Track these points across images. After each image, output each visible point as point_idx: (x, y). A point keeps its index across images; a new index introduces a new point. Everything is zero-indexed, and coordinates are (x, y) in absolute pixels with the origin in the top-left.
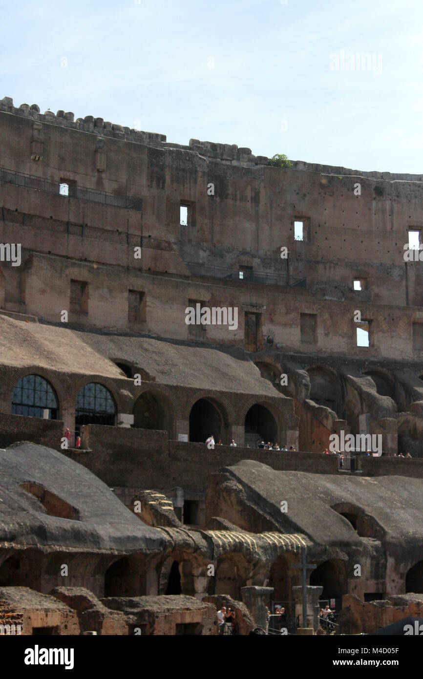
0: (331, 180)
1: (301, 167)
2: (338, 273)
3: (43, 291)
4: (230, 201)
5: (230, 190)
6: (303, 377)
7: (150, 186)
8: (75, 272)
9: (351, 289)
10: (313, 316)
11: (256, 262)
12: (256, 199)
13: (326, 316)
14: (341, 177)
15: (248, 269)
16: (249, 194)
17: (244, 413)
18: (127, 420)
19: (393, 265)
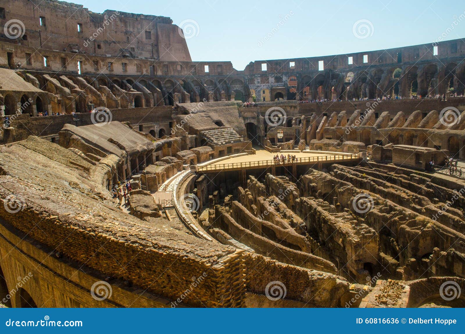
10: (30, 54)
13: (34, 55)
19: (36, 31)
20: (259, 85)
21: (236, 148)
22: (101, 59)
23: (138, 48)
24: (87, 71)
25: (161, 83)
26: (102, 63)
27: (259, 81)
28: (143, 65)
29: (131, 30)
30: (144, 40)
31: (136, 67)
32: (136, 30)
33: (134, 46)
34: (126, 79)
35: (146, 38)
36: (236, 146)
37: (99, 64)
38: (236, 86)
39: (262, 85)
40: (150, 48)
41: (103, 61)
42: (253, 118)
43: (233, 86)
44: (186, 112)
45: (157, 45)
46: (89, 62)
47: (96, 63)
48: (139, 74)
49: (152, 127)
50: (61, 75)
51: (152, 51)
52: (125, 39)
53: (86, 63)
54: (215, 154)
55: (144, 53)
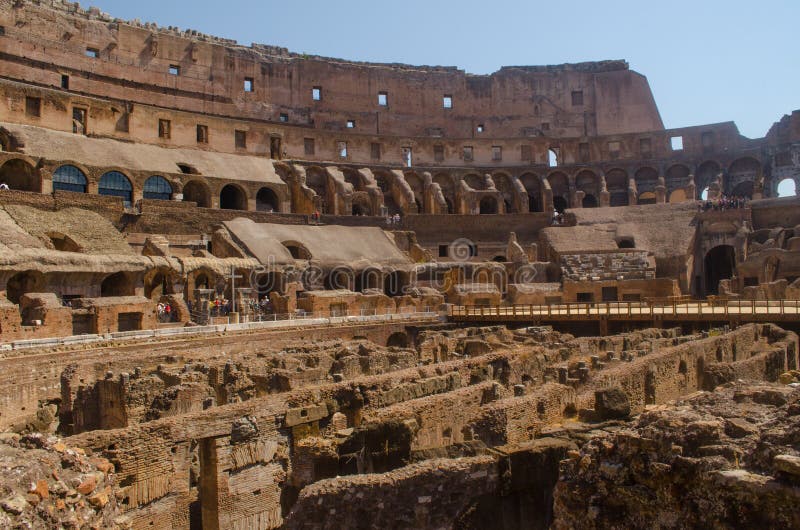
0: (335, 66)
1: (317, 59)
2: (337, 118)
3: (140, 126)
4: (274, 77)
5: (275, 71)
6: (301, 172)
7: (226, 70)
8: (162, 114)
9: (346, 127)
10: (313, 139)
11: (290, 112)
12: (290, 77)
13: (320, 140)
14: (341, 64)
15: (286, 116)
16: (286, 73)
17: (256, 192)
18: (179, 197)
19: (370, 113)
21: (630, 291)
22: (449, 143)
23: (556, 123)
24: (420, 162)
25: (569, 176)
26: (451, 149)
28: (536, 147)
29: (544, 93)
30: (569, 107)
31: (519, 152)
32: (553, 92)
33: (547, 121)
35: (573, 104)
36: (631, 286)
37: (445, 151)
38: (744, 173)
40: (580, 120)
41: (453, 145)
45: (593, 115)
46: (424, 148)
47: (439, 149)
48: (526, 163)
49: (499, 250)
50: (363, 167)
51: (585, 127)
52: (530, 109)
53: (421, 149)
54: (564, 298)
55: (567, 130)
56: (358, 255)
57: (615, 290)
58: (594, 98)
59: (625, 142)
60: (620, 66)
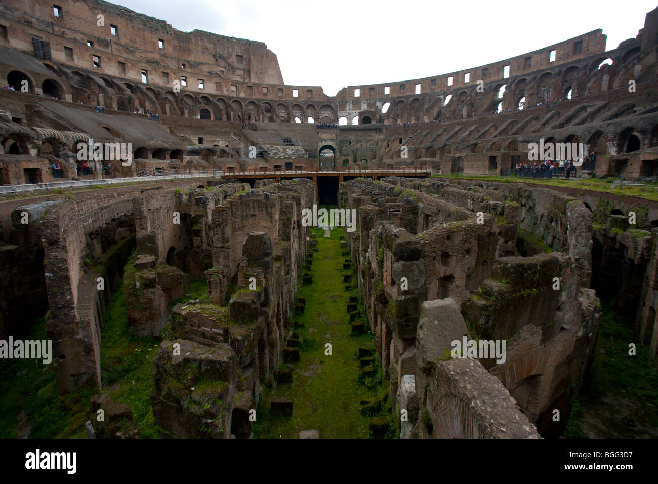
2: (78, 36)
9: (86, 45)
10: (71, 49)
17: (41, 82)
19: (105, 39)
20: (351, 112)
21: (298, 165)
22: (172, 72)
23: (228, 72)
24: (153, 81)
25: (243, 103)
26: (173, 76)
27: (351, 107)
28: (224, 84)
29: (221, 52)
30: (235, 64)
31: (215, 85)
32: (226, 52)
33: (223, 70)
34: (201, 96)
35: (237, 62)
37: (170, 77)
38: (326, 112)
39: (354, 112)
40: (241, 72)
41: (175, 74)
42: (332, 140)
43: (323, 112)
44: (255, 129)
45: (249, 71)
46: (156, 73)
47: (166, 75)
48: (218, 93)
51: (244, 77)
53: (153, 72)
54: (269, 167)
55: (234, 77)
56: (152, 138)
57: (291, 163)
58: (249, 60)
59: (270, 89)
60: (262, 46)
